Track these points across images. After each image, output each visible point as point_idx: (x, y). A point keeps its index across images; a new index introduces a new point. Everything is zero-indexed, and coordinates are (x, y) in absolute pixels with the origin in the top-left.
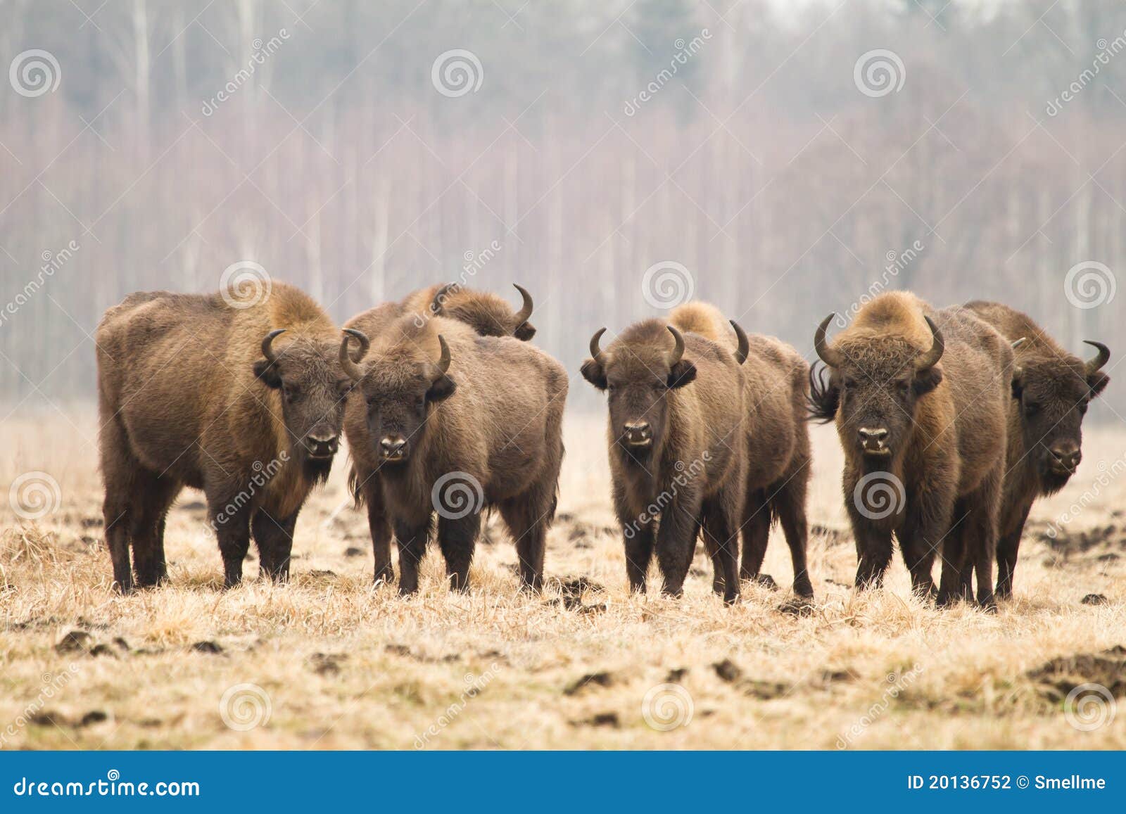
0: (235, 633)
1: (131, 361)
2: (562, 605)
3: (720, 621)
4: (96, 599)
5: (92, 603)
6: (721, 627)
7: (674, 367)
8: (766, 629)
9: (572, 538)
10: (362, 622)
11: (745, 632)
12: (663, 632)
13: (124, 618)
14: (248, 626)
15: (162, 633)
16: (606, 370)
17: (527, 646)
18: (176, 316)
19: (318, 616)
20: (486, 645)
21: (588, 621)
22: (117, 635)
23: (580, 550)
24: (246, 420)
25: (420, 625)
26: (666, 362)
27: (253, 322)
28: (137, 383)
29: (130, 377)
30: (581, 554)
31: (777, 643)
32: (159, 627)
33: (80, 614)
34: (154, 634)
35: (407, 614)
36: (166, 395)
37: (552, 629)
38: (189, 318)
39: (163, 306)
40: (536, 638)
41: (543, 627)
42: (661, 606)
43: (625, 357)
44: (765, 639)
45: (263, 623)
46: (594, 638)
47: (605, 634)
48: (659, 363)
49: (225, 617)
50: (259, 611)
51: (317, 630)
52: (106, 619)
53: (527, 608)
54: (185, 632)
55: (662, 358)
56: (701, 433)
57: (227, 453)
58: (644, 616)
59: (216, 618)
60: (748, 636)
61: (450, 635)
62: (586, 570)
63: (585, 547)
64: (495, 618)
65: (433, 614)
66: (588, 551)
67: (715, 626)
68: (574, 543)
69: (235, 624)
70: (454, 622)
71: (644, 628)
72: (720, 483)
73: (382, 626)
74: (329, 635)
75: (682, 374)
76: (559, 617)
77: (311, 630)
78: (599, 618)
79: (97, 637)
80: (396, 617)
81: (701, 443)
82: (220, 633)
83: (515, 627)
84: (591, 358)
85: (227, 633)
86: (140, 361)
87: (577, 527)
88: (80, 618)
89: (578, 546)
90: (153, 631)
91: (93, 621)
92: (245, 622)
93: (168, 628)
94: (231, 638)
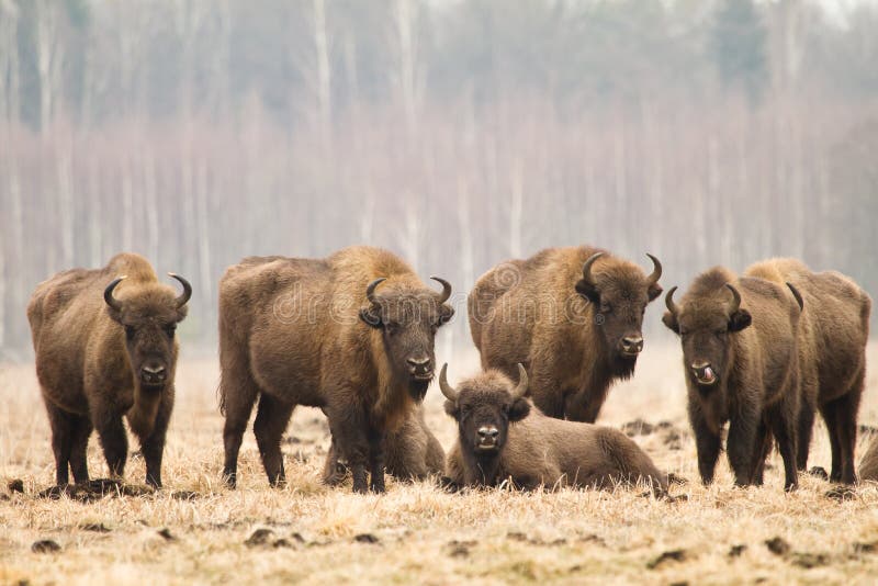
0: (391, 527)
1: (259, 306)
2: (652, 495)
3: (779, 506)
4: (281, 502)
5: (278, 505)
6: (780, 510)
7: (733, 315)
8: (816, 511)
9: (667, 442)
10: (493, 515)
11: (798, 513)
12: (732, 517)
13: (303, 517)
14: (402, 520)
15: (333, 529)
16: (678, 319)
17: (624, 530)
18: (296, 273)
19: (457, 511)
20: (589, 529)
21: (674, 508)
22: (296, 531)
23: (674, 451)
24: (352, 353)
25: (537, 516)
26: (726, 313)
27: (353, 278)
28: (265, 324)
29: (258, 319)
30: (673, 455)
31: (824, 522)
32: (330, 524)
33: (268, 515)
34: (326, 528)
35: (528, 508)
36: (285, 334)
37: (644, 516)
38: (307, 275)
39: (285, 265)
40: (630, 524)
41: (637, 514)
42: (730, 495)
43: (693, 310)
44: (814, 519)
45: (414, 517)
46: (676, 523)
47: (685, 518)
48: (720, 313)
49: (383, 514)
50: (411, 508)
51: (457, 522)
52: (289, 518)
53: (625, 500)
54: (351, 527)
55: (722, 309)
56: (759, 356)
57: (343, 380)
58: (718, 504)
59: (376, 515)
60: (800, 518)
61: (560, 523)
62: (676, 467)
63: (678, 448)
64: (599, 508)
65: (549, 506)
66: (679, 452)
67: (774, 510)
68: (669, 445)
69: (391, 518)
70: (565, 513)
71: (718, 513)
72: (780, 394)
73: (507, 517)
74: (466, 526)
75: (740, 320)
76: (650, 507)
77: (452, 522)
78: (682, 505)
79: (280, 533)
80: (519, 510)
81: (759, 364)
82: (379, 527)
83: (615, 515)
84: (667, 310)
85: (384, 527)
86: (268, 307)
87: (672, 433)
88: (268, 518)
89: (672, 448)
90: (325, 527)
91: (279, 520)
92: (399, 517)
93: (337, 523)
94: (388, 530)
